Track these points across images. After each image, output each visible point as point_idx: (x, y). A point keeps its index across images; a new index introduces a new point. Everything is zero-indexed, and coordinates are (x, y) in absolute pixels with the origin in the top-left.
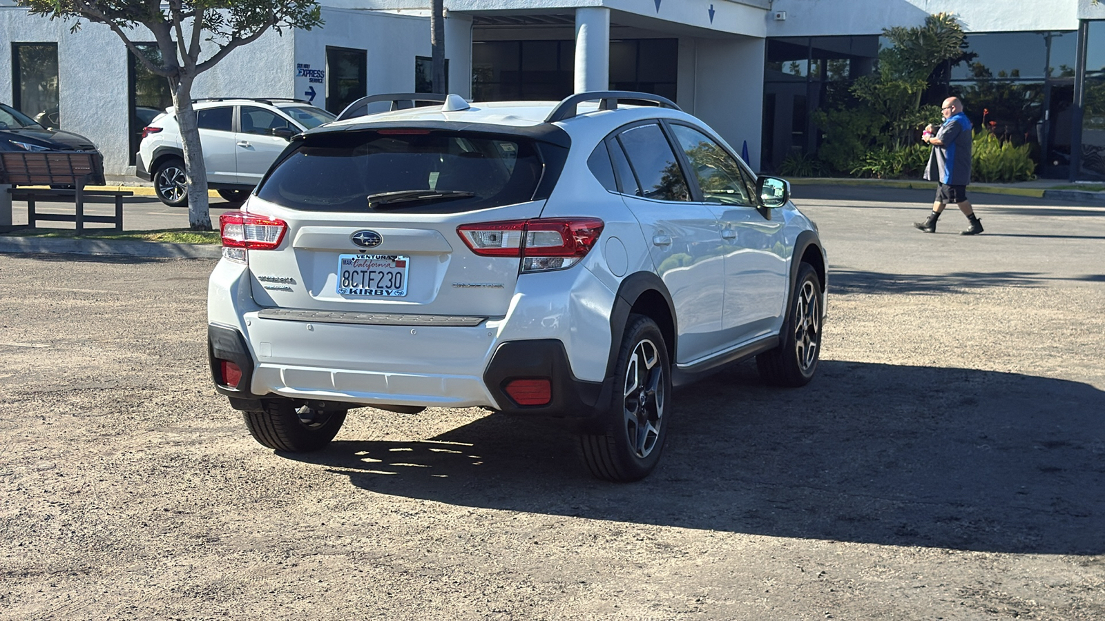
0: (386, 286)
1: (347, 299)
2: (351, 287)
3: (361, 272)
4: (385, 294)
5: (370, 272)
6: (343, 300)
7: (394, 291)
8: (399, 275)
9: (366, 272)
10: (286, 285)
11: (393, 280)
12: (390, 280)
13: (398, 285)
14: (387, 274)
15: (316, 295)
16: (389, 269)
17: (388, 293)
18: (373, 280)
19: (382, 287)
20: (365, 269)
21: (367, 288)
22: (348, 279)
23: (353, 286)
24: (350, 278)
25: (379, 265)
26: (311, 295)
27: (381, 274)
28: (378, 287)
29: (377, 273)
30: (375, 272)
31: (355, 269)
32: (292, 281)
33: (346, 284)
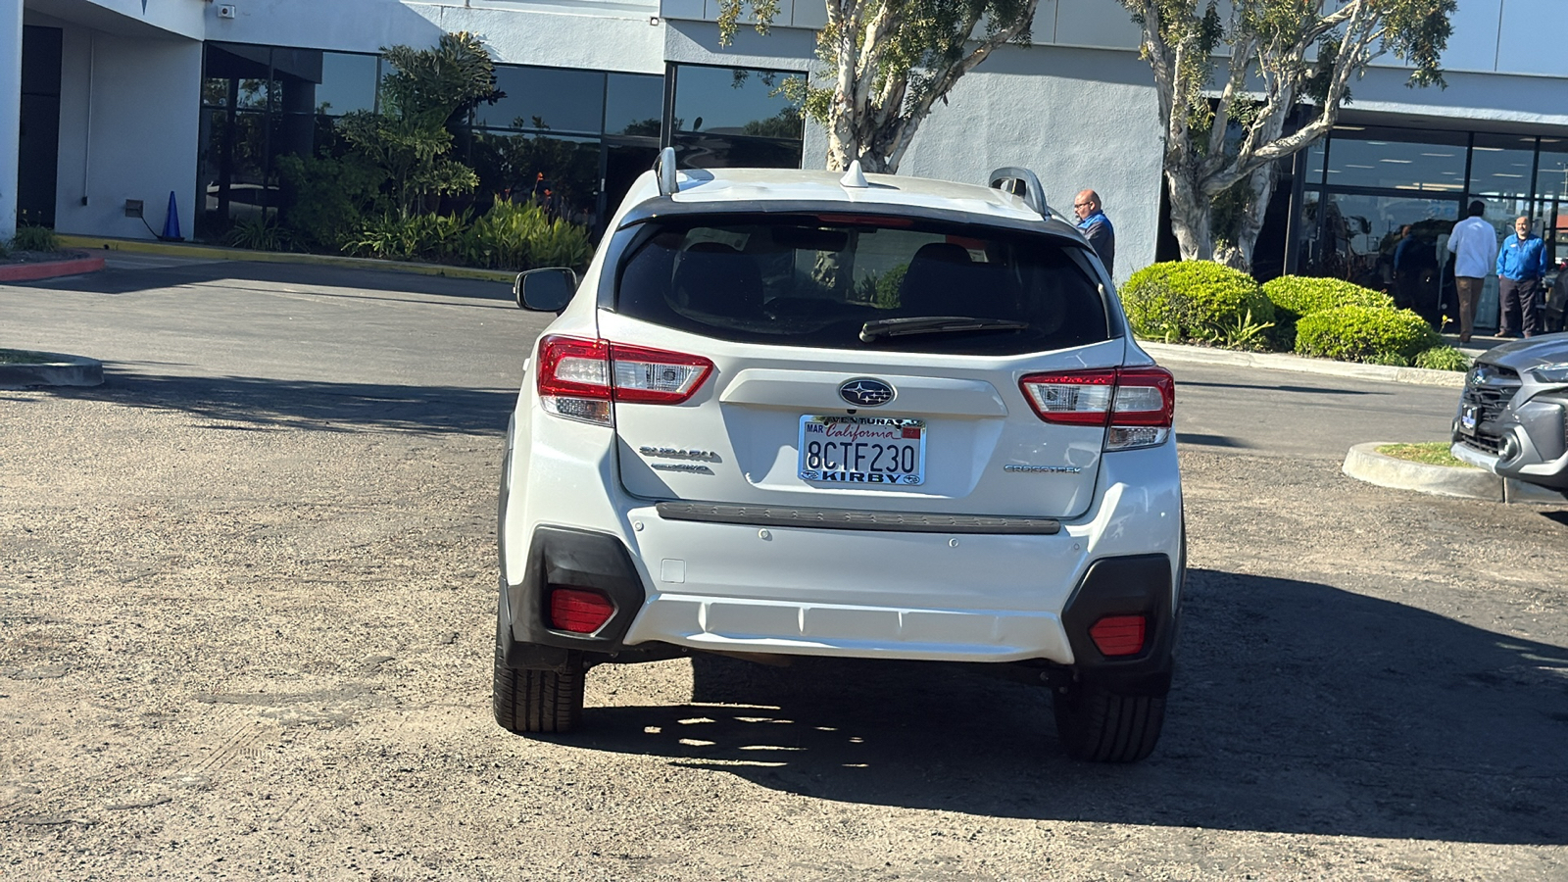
0: (888, 469)
1: (816, 488)
2: (825, 469)
3: (842, 444)
4: (886, 480)
5: (858, 445)
6: (811, 490)
7: (903, 476)
8: (908, 452)
9: (851, 444)
10: (701, 463)
11: (899, 459)
12: (894, 459)
13: (908, 467)
14: (888, 448)
15: (758, 481)
16: (890, 441)
17: (893, 480)
18: (863, 457)
19: (881, 470)
20: (848, 439)
21: (854, 471)
22: (817, 455)
23: (827, 467)
24: (822, 454)
25: (873, 434)
26: (749, 481)
27: (878, 449)
28: (872, 469)
29: (870, 446)
30: (866, 445)
31: (830, 439)
32: (714, 458)
33: (816, 464)
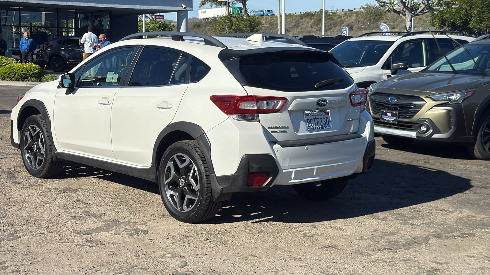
0: (324, 124)
1: (310, 132)
3: (314, 119)
4: (325, 128)
5: (317, 119)
6: (309, 133)
7: (327, 126)
8: (327, 119)
9: (315, 119)
10: (284, 129)
12: (325, 121)
13: (328, 124)
14: (323, 118)
15: (297, 133)
16: (323, 116)
17: (326, 128)
18: (318, 122)
20: (314, 117)
21: (317, 126)
23: (312, 126)
24: (310, 123)
26: (296, 133)
27: (321, 119)
28: (321, 125)
29: (319, 118)
31: (311, 118)
32: (288, 127)
33: (309, 126)
